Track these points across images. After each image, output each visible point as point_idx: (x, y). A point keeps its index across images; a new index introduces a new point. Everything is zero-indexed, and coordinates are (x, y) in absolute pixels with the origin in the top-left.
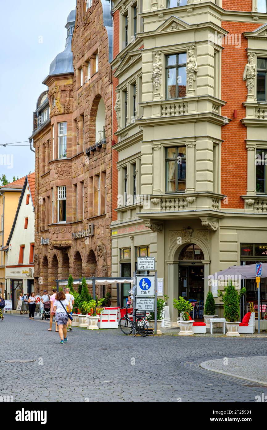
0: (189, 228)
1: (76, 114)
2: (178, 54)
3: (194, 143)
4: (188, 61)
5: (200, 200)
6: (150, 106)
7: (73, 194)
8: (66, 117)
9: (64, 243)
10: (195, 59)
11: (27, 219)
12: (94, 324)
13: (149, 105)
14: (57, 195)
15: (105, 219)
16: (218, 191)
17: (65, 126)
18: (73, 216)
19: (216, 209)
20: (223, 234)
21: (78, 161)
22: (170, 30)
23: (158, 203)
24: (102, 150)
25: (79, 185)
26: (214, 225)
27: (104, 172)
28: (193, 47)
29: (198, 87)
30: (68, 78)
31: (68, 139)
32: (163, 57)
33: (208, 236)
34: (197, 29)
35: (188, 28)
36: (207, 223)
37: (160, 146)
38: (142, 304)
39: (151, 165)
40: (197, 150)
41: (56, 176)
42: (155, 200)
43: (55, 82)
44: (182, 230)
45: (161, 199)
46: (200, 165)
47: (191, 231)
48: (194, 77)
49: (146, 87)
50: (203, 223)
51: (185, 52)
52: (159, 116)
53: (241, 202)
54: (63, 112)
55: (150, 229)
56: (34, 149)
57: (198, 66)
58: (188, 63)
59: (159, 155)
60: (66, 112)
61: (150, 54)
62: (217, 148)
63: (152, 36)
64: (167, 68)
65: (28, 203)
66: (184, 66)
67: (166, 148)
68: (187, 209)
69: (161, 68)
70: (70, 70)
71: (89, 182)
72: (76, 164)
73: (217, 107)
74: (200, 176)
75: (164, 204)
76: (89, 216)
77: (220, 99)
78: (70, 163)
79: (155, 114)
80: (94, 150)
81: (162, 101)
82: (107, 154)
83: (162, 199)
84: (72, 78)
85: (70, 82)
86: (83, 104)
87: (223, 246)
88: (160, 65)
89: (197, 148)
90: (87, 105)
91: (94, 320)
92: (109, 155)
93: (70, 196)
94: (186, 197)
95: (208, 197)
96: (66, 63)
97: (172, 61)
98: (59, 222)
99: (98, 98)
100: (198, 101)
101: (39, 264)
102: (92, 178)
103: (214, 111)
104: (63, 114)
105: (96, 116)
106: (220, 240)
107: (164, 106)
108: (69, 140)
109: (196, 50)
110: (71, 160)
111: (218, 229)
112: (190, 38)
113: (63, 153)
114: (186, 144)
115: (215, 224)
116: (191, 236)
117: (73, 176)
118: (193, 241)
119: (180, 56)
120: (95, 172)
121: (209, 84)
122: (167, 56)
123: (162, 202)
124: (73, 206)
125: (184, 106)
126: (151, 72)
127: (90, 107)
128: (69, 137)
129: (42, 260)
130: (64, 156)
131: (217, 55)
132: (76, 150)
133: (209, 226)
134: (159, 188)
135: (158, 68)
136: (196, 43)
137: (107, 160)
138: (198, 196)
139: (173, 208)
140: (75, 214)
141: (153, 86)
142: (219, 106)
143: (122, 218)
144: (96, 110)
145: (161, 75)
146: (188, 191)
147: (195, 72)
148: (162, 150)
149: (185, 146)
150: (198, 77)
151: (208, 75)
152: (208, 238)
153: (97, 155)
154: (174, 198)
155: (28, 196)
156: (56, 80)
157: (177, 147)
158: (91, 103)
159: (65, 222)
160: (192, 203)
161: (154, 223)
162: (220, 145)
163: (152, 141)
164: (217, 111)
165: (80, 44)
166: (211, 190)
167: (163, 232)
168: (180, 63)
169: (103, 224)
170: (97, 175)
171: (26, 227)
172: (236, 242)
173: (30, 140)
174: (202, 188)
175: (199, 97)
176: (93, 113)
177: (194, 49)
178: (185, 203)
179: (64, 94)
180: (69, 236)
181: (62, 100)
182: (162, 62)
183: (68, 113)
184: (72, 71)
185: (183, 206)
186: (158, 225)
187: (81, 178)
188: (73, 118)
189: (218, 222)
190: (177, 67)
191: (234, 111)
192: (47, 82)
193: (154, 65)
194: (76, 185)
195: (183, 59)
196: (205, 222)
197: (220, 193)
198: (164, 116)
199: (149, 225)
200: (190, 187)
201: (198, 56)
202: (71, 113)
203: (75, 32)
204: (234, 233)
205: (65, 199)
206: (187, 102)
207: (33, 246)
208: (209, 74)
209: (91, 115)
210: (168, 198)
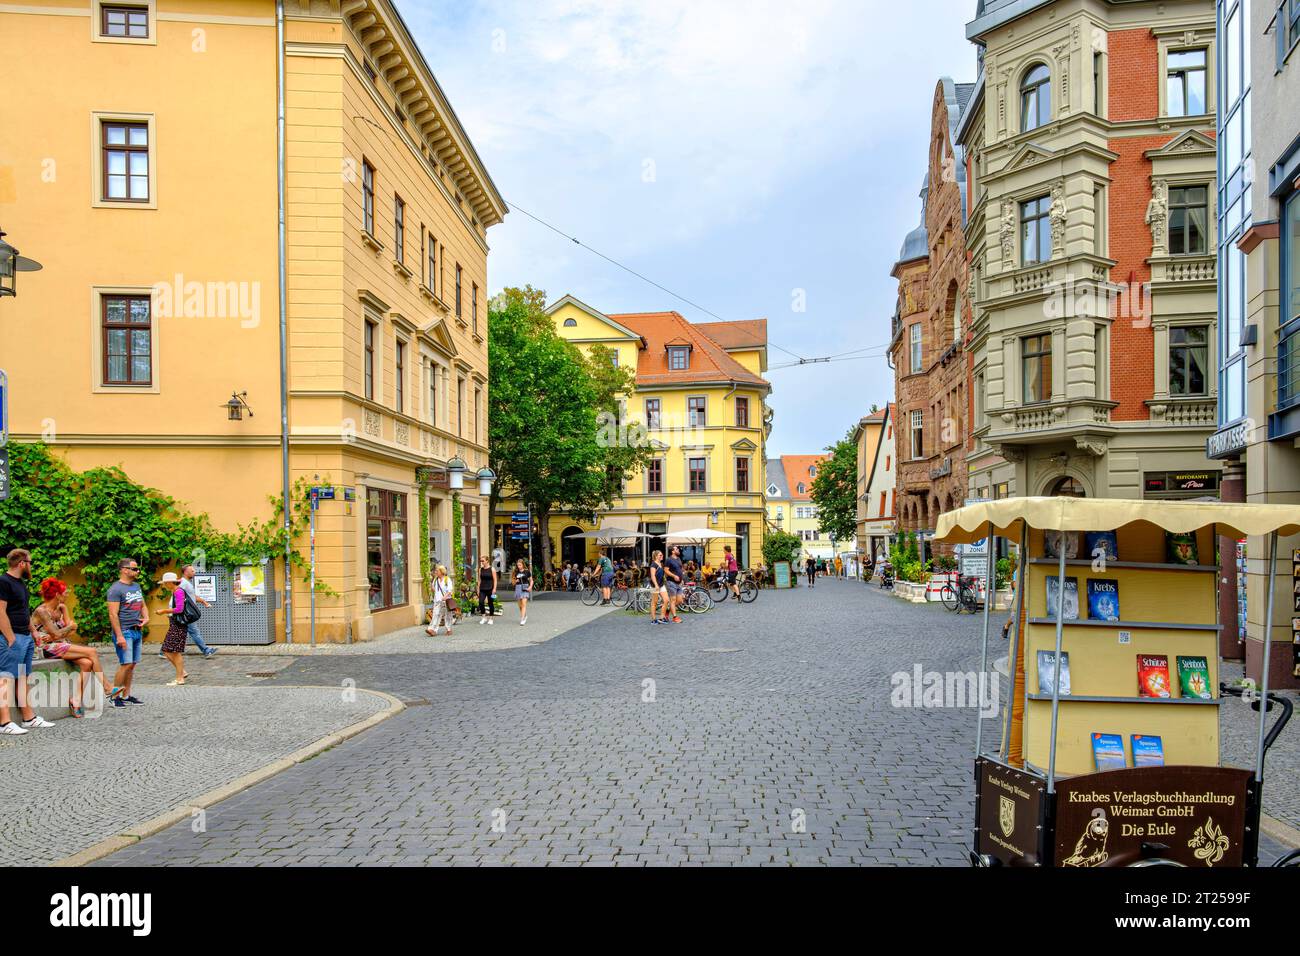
0: (1063, 454)
1: (932, 310)
2: (1038, 198)
3: (1064, 327)
4: (1052, 206)
5: (1073, 412)
6: (999, 280)
7: (931, 420)
8: (920, 317)
9: (920, 486)
10: (1063, 201)
11: (889, 458)
12: (920, 595)
13: (996, 280)
14: (910, 422)
15: (962, 449)
16: (1106, 396)
17: (918, 329)
18: (931, 449)
19: (1103, 424)
20: (1114, 460)
21: (934, 375)
22: (1026, 164)
23: (1012, 420)
24: (958, 355)
25: (937, 405)
26: (1098, 447)
27: (961, 385)
28: (1060, 184)
29: (1068, 242)
30: (921, 264)
31: (923, 345)
32: (1015, 207)
33: (1091, 464)
34: (1065, 156)
35: (1050, 157)
36: (1085, 445)
37: (1013, 337)
38: (972, 566)
39: (1001, 366)
40: (1069, 337)
41: (908, 397)
42: (1007, 415)
43: (905, 272)
44: (1050, 458)
45: (1016, 414)
46: (1072, 359)
47: (1064, 458)
48: (1061, 229)
49: (992, 254)
50: (1079, 446)
51: (1047, 195)
52: (1011, 293)
53: (1145, 410)
54: (915, 310)
55: (1004, 460)
56: (893, 365)
57: (1068, 211)
58: (1052, 209)
59: (1013, 351)
60: (920, 309)
61: (997, 204)
62: (1102, 332)
63: (1000, 178)
64: (1023, 222)
65: (890, 437)
66: (1047, 215)
67: (1024, 339)
68: (1054, 426)
69: (1012, 222)
70: (924, 253)
71: (946, 401)
72: (934, 378)
73: (1101, 270)
74: (1072, 375)
75: (1020, 421)
76: (946, 448)
77: (1107, 257)
78: (926, 378)
79: (1006, 290)
80: (949, 357)
81: (1015, 271)
82: (963, 359)
83: (1018, 414)
84: (927, 262)
85: (924, 268)
86: (939, 296)
87: (1114, 478)
88: (1011, 219)
89: (1068, 334)
90: (942, 295)
91: (920, 590)
92: (965, 361)
93: (927, 423)
94: (1052, 408)
95: (1087, 405)
96: (919, 244)
97: (1031, 210)
98: (914, 459)
99: (954, 285)
100: (1068, 264)
101: (899, 516)
102: (948, 394)
103: (1097, 276)
104: (916, 313)
105: (954, 310)
106: (1109, 469)
107: (1019, 279)
108: (925, 347)
109: (1064, 190)
110: (927, 374)
111: (1106, 453)
112: (1056, 171)
113: (919, 365)
114: (1051, 330)
115: (1100, 445)
116: (1066, 465)
117: (930, 395)
118: (1069, 473)
119: (1042, 201)
120: (952, 386)
121: (1085, 235)
122: (1023, 204)
123: (1018, 418)
124: (931, 436)
125: (1048, 275)
126: (997, 231)
127: (946, 298)
128: (925, 343)
129: (902, 511)
130: (920, 369)
131: (1101, 192)
132: (933, 360)
133: (1089, 448)
134: (1013, 398)
135: (1008, 224)
136: (1064, 177)
137: (963, 368)
138: (1070, 405)
139: (1033, 426)
140: (934, 446)
141: (1003, 250)
142: (1104, 269)
143: (980, 446)
144: (954, 301)
145: (1013, 232)
146: (1054, 400)
147: (1064, 222)
148: (1017, 342)
149: (1049, 333)
150: (1068, 227)
151: (1083, 223)
152: (1092, 467)
153: (954, 363)
154: (1035, 411)
155: (891, 428)
156: (907, 268)
157: (1039, 336)
158: (946, 292)
159: (921, 458)
160: (1061, 416)
161: (1008, 450)
162: (1108, 328)
163: (1001, 331)
164: (1102, 276)
165: (935, 215)
166: (1092, 395)
167: (1024, 461)
168: (1042, 211)
169: (961, 457)
170: (954, 391)
171: (888, 469)
172: (1137, 471)
173: (888, 354)
174: (1075, 392)
175: (1069, 258)
176: (950, 306)
177: (1060, 187)
178: (1051, 418)
179: (916, 286)
180: (926, 476)
181: (915, 294)
182: (1015, 214)
183: (923, 311)
184: (927, 254)
185: (1049, 422)
186: (1015, 452)
187: (938, 397)
188: (930, 317)
189: (1107, 442)
190: (1038, 218)
191: (1131, 273)
192: (896, 272)
193: (1003, 219)
194: (933, 407)
195: (1046, 205)
196: (1082, 444)
197: (1109, 399)
198: (1019, 291)
199: (1000, 453)
200: (1059, 392)
201: (1069, 196)
202: (927, 310)
203: (928, 199)
204: (1133, 457)
205: (921, 426)
206: (1051, 267)
207: (895, 492)
208: (1085, 221)
209: (947, 309)
210: (1025, 412)
